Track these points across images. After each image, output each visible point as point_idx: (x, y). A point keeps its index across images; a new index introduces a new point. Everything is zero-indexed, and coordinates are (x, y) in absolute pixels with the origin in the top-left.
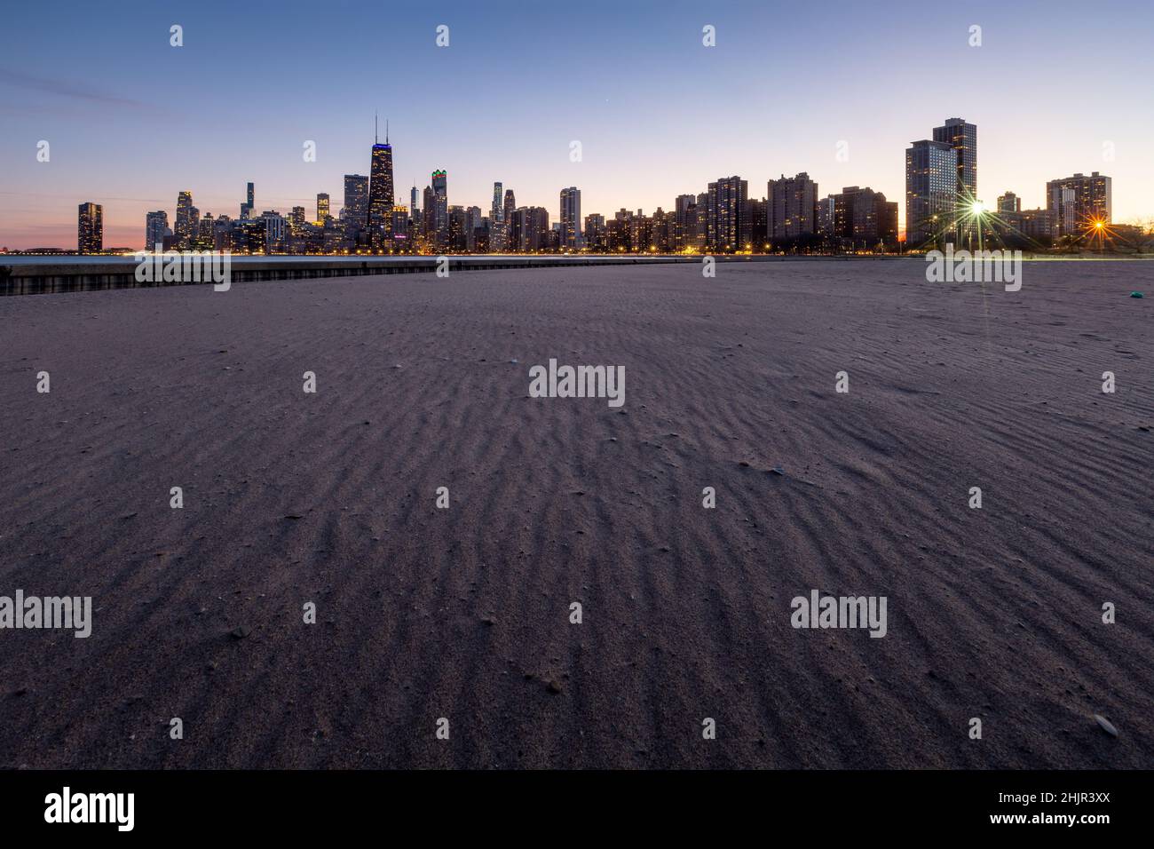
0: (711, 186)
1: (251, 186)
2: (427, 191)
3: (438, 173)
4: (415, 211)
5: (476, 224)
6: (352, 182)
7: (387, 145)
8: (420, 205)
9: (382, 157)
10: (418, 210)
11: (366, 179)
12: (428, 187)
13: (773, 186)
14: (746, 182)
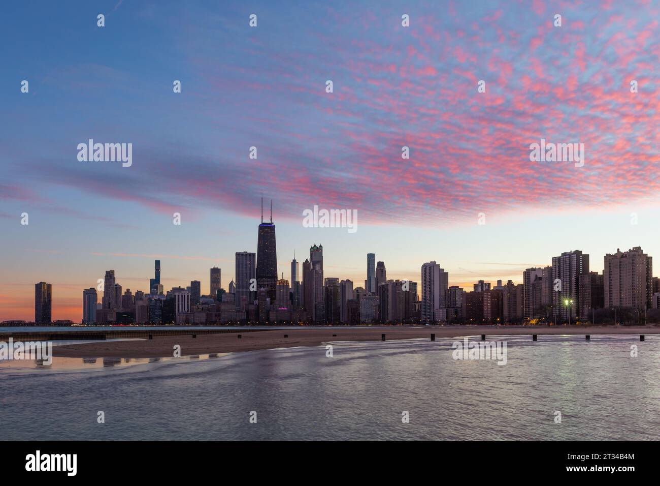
0: (554, 259)
1: (158, 263)
2: (306, 265)
3: (315, 248)
4: (295, 283)
5: (349, 296)
6: (242, 258)
7: (271, 224)
8: (300, 279)
9: (267, 234)
10: (298, 282)
11: (254, 255)
12: (307, 260)
13: (609, 259)
14: (587, 256)
